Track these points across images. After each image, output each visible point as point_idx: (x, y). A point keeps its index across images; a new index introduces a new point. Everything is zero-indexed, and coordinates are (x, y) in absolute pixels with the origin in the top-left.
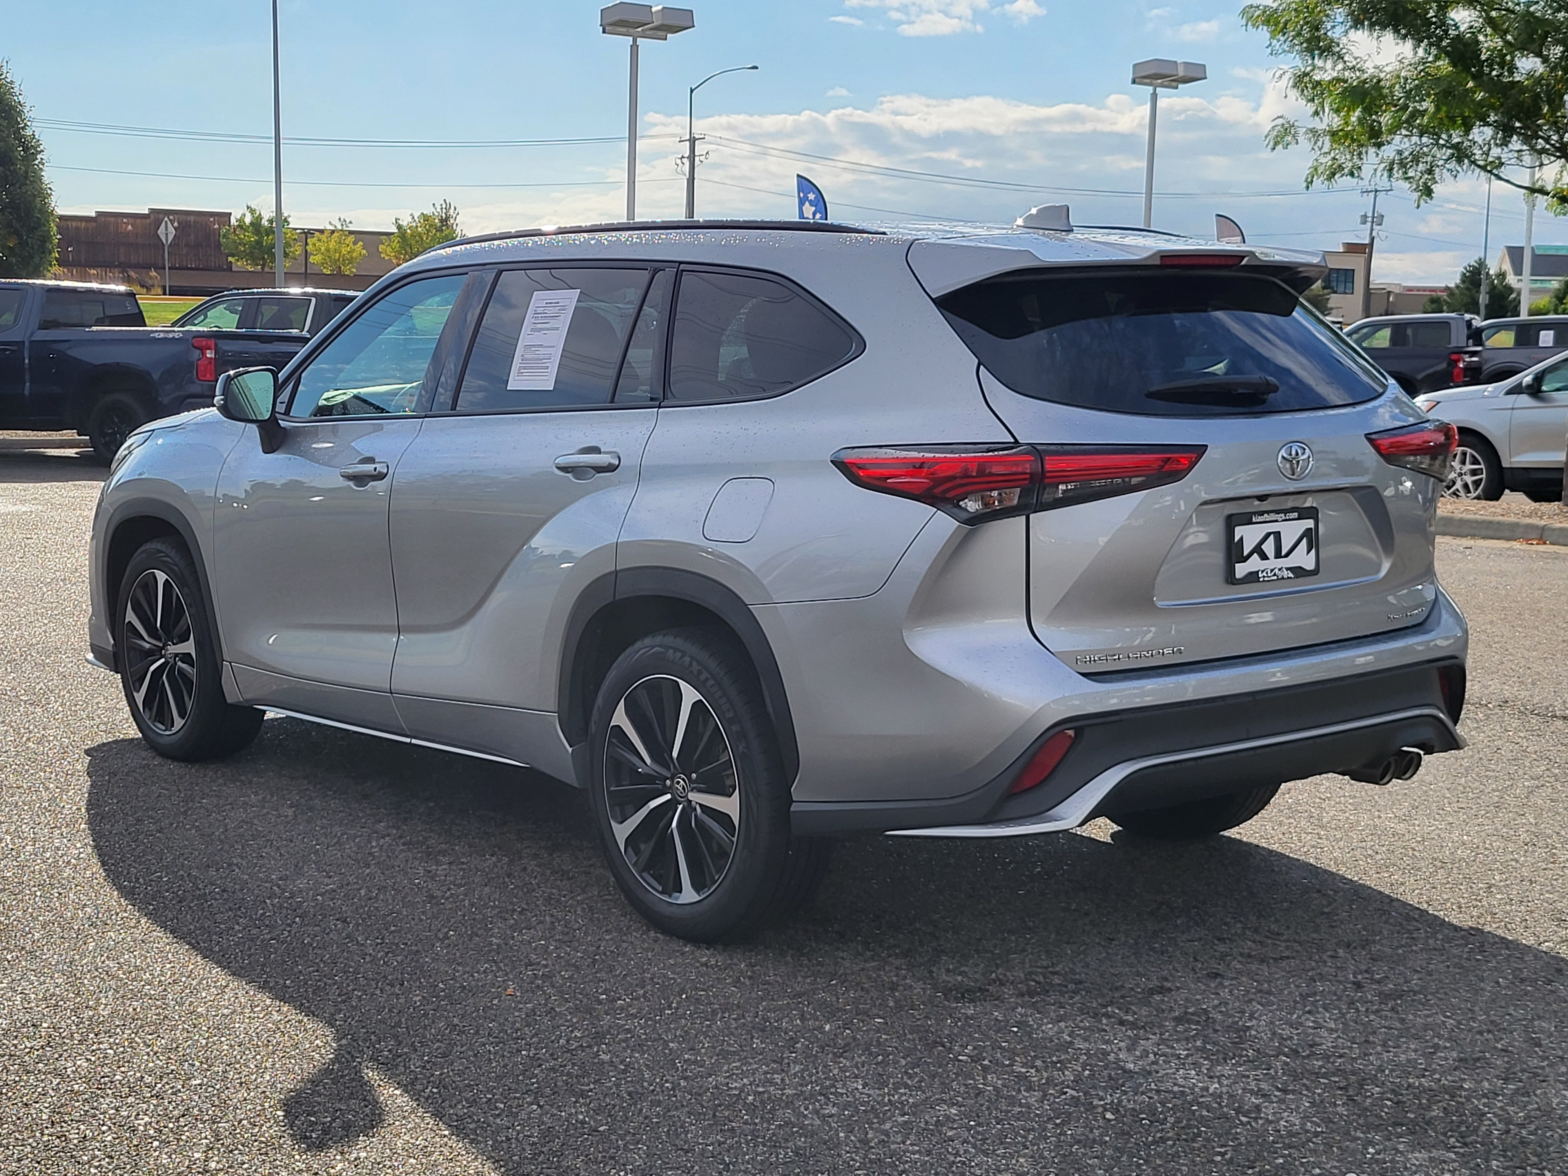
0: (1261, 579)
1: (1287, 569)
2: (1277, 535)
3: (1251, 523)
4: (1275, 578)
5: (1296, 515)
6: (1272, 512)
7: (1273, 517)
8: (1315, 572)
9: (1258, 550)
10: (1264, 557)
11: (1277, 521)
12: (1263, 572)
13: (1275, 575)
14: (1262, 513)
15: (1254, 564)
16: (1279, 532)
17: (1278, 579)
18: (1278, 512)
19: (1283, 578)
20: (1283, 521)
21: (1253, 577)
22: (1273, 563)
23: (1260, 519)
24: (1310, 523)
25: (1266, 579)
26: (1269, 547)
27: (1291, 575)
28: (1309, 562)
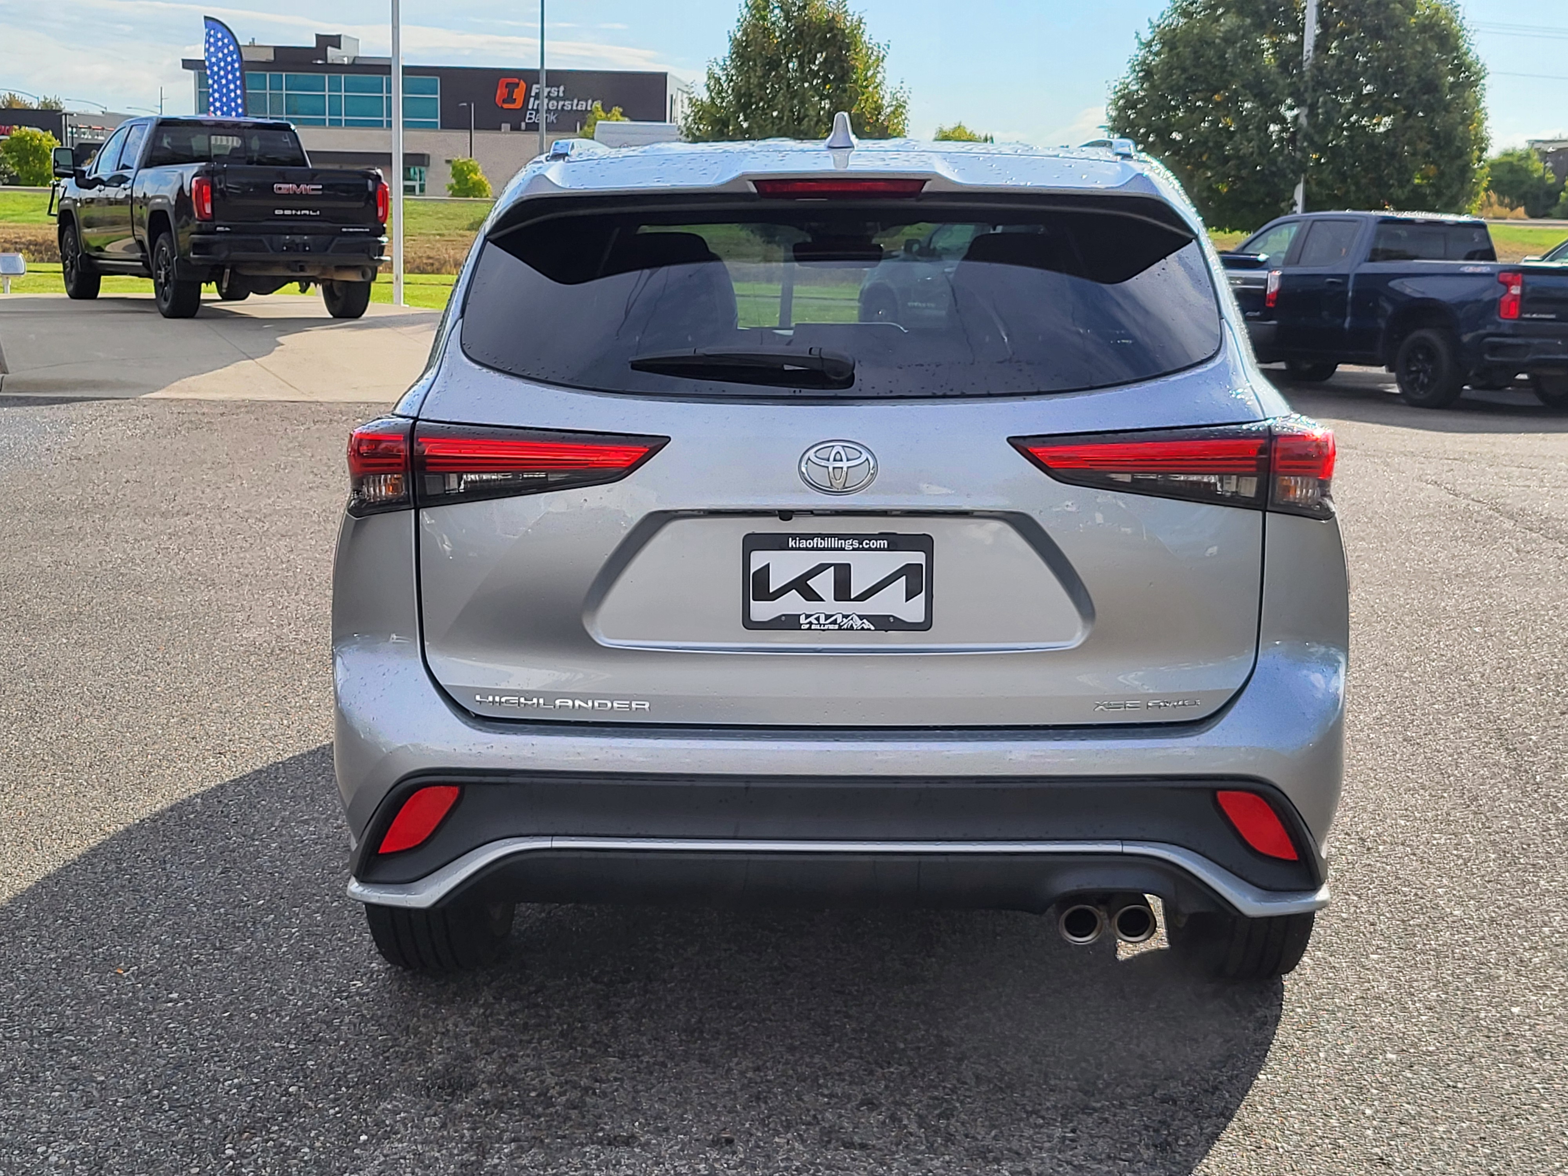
0: (806, 627)
1: (861, 617)
2: (843, 568)
3: (787, 548)
4: (835, 627)
5: (884, 543)
6: (831, 536)
7: (835, 543)
8: (926, 625)
9: (798, 585)
10: (811, 596)
11: (842, 549)
12: (808, 616)
13: (833, 623)
14: (808, 537)
15: (788, 605)
16: (846, 565)
17: (840, 629)
18: (844, 537)
19: (851, 629)
20: (854, 549)
21: (789, 622)
22: (831, 606)
23: (806, 544)
24: (918, 558)
25: (815, 627)
26: (824, 584)
27: (869, 626)
28: (914, 611)
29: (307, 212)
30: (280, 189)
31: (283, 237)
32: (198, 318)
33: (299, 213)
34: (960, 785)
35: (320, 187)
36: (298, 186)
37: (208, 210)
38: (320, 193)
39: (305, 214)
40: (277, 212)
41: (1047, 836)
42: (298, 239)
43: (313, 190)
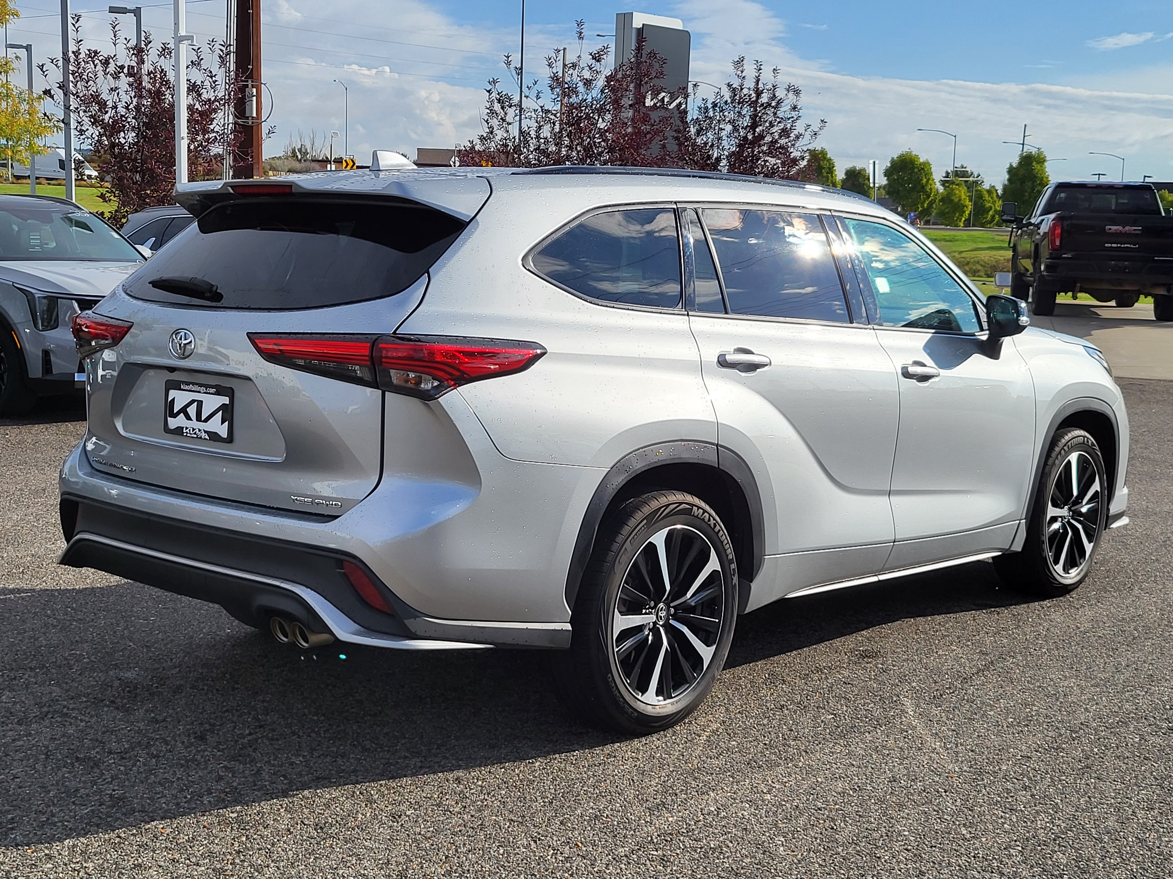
0: (185, 434)
1: (205, 432)
2: (200, 403)
3: (180, 389)
4: (195, 436)
5: (213, 390)
6: (196, 384)
7: (197, 388)
8: (227, 440)
9: (184, 410)
10: (188, 418)
11: (199, 392)
12: (187, 428)
13: (195, 433)
14: (188, 384)
15: (180, 421)
16: (202, 402)
17: (197, 437)
18: (201, 385)
19: (201, 438)
20: (204, 393)
21: (179, 431)
22: (194, 424)
23: (187, 387)
24: (226, 400)
25: (188, 435)
26: (192, 410)
27: (207, 437)
28: (223, 431)
29: (1129, 246)
30: (1110, 229)
31: (1109, 262)
32: (1054, 316)
33: (1123, 246)
34: (226, 534)
35: (1140, 228)
36: (1124, 228)
37: (1058, 243)
38: (1140, 232)
39: (1127, 247)
40: (1106, 245)
41: (255, 571)
42: (1120, 264)
43: (1135, 230)
